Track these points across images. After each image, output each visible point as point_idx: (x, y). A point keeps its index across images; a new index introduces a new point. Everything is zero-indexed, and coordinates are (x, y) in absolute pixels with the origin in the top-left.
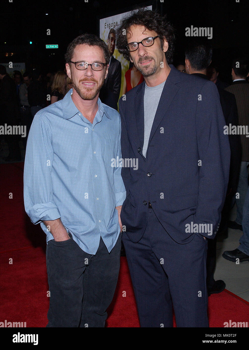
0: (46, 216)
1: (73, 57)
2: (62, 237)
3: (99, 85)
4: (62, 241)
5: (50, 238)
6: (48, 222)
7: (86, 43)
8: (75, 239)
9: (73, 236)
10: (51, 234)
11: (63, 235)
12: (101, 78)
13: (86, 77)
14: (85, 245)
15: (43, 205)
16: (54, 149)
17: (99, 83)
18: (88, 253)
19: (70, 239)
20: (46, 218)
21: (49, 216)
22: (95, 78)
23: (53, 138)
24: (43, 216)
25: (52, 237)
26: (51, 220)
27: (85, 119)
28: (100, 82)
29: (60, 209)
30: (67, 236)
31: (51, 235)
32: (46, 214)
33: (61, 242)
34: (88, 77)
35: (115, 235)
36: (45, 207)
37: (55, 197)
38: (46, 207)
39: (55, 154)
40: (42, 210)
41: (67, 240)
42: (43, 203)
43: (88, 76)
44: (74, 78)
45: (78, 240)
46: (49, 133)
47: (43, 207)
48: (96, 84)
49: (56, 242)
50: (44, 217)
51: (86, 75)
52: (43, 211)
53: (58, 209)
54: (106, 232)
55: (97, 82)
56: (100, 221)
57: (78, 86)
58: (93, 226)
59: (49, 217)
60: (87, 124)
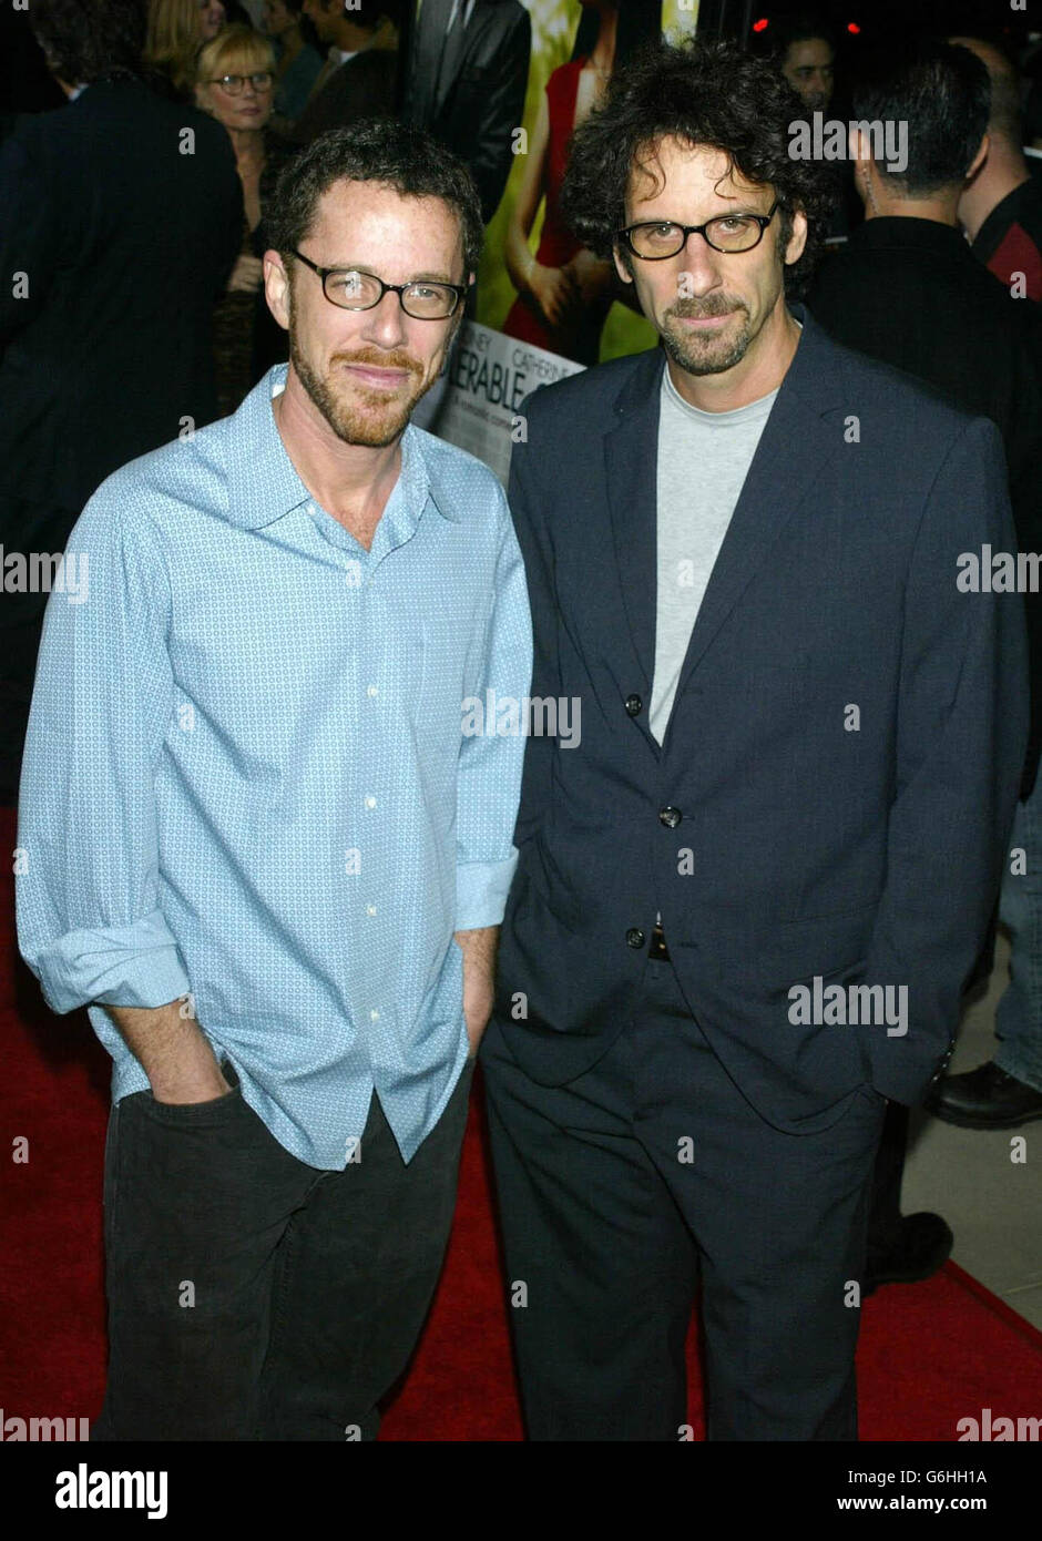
0: (120, 988)
1: (310, 237)
2: (192, 1087)
3: (425, 379)
4: (191, 1102)
5: (131, 1080)
6: (126, 1010)
7: (381, 179)
8: (251, 1096)
9: (244, 1081)
10: (137, 1064)
11: (197, 1075)
12: (437, 351)
13: (369, 344)
14: (298, 1126)
15: (106, 934)
16: (176, 667)
17: (426, 373)
18: (312, 1164)
19: (229, 1095)
20: (117, 998)
21: (136, 987)
22: (412, 351)
23: (175, 619)
24: (107, 988)
25: (143, 1075)
26: (143, 1004)
27: (334, 529)
28: (430, 367)
29: (188, 951)
30: (217, 1078)
31: (140, 1070)
32: (120, 980)
33: (186, 1107)
34: (379, 348)
35: (441, 1075)
36: (115, 946)
37: (165, 890)
38: (122, 947)
39: (179, 689)
40: (104, 961)
41: (217, 1101)
42: (107, 924)
43: (379, 345)
44: (308, 335)
45: (266, 1103)
46: (158, 594)
47: (108, 945)
48: (413, 378)
49: (162, 1104)
50: (108, 991)
51: (368, 334)
52: (109, 964)
53: (178, 948)
54: (402, 1067)
55: (419, 369)
56: (374, 1015)
57: (323, 376)
58: (342, 1040)
59: (132, 993)
60: (343, 554)
